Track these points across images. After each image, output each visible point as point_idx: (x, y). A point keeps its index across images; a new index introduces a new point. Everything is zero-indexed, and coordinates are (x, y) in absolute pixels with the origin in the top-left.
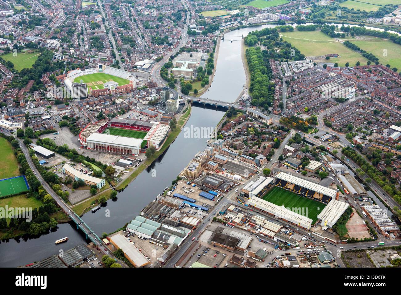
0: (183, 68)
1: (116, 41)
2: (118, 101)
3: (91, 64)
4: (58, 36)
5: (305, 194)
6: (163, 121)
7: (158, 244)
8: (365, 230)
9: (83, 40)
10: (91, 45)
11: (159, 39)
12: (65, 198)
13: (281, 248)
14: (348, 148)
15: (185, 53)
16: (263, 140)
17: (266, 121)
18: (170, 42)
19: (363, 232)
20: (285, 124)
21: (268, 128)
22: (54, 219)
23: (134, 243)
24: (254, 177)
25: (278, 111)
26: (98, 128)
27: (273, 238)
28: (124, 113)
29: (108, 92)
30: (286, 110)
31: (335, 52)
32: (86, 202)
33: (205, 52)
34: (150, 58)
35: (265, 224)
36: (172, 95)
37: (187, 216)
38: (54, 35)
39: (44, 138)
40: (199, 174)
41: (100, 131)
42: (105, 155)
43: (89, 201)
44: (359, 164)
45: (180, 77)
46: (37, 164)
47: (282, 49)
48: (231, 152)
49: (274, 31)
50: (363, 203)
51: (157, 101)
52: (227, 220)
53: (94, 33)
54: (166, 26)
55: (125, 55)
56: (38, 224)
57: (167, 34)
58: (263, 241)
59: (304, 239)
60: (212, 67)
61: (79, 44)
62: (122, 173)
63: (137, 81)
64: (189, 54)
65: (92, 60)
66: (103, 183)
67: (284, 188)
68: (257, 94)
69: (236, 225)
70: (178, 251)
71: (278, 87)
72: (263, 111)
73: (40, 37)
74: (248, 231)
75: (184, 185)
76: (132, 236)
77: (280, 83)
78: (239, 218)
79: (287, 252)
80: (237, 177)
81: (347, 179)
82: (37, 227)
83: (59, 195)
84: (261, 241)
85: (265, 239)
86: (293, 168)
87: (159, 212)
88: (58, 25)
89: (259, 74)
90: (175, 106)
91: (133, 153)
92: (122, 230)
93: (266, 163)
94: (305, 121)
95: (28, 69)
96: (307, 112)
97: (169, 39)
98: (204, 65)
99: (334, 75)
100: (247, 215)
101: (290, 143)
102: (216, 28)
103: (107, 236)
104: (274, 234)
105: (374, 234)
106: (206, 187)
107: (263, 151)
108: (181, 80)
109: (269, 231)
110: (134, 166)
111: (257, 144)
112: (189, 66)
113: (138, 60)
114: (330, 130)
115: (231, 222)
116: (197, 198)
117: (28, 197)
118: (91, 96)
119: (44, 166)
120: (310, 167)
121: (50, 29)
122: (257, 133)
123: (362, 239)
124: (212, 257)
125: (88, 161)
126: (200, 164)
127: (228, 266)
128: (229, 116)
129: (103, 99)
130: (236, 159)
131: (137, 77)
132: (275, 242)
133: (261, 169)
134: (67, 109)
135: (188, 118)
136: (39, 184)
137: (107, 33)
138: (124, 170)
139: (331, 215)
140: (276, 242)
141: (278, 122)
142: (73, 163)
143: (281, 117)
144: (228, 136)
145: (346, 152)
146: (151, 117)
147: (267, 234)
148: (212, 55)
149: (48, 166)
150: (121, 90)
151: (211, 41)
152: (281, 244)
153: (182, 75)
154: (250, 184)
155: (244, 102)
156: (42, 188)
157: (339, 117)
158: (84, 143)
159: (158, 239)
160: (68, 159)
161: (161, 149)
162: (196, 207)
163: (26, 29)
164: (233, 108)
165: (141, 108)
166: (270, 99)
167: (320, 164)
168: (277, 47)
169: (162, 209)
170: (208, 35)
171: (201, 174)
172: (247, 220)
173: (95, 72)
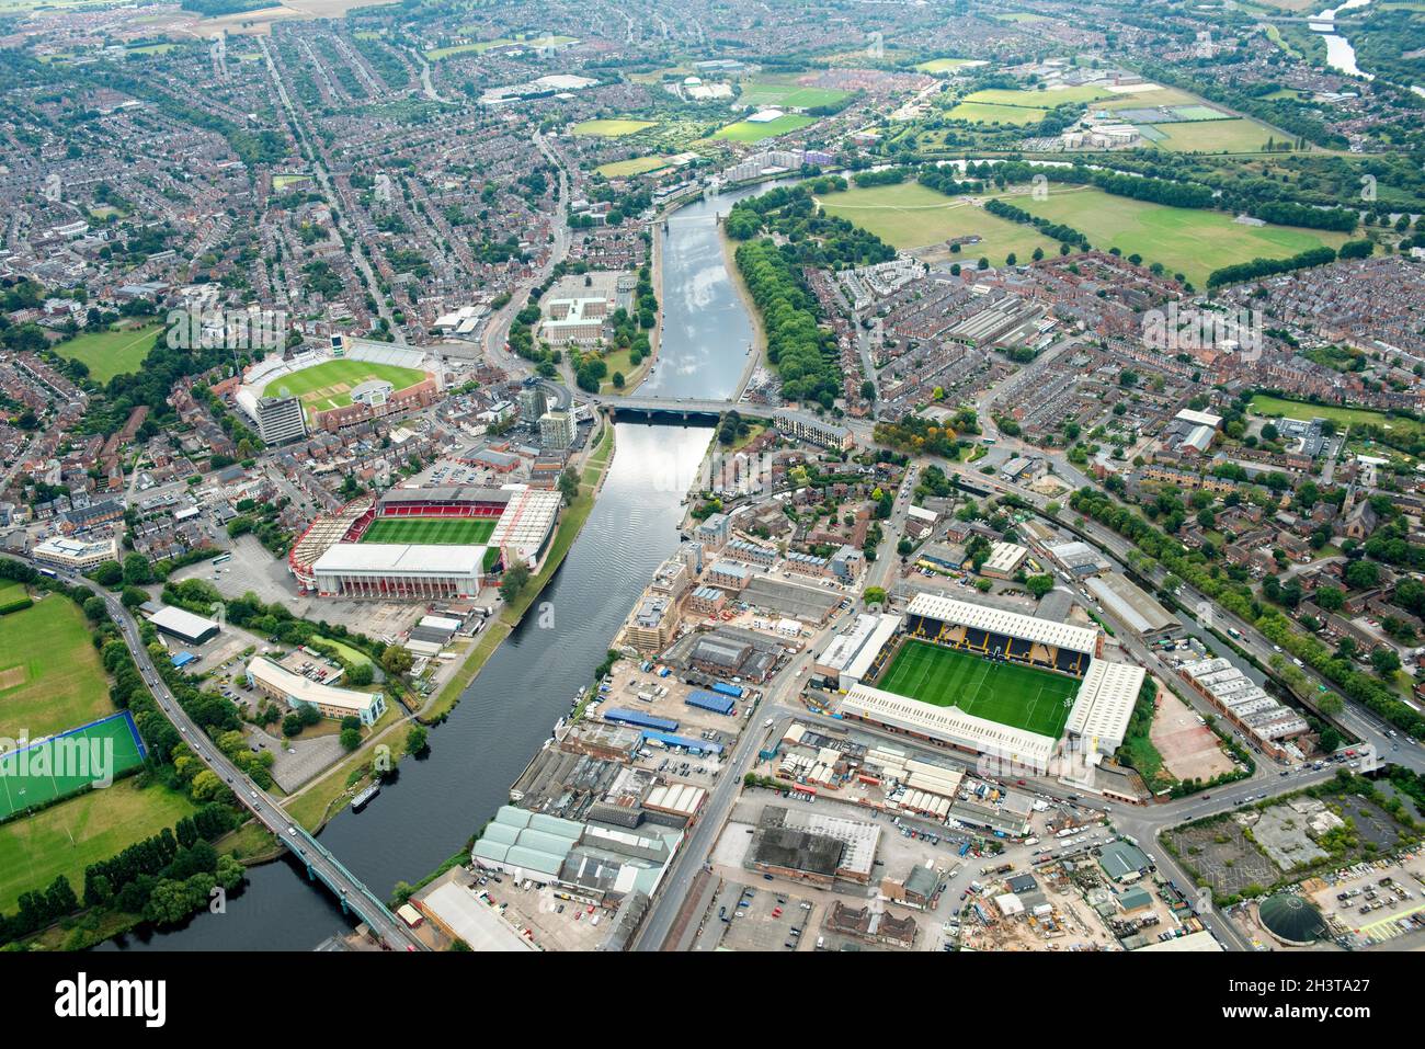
0: (574, 320)
1: (375, 267)
2: (398, 437)
3: (308, 340)
4: (212, 273)
5: (1003, 651)
6: (538, 479)
7: (582, 899)
8: (1209, 746)
9: (282, 276)
10: (307, 287)
11: (494, 248)
12: (263, 775)
13: (977, 850)
14: (1086, 493)
15: (570, 277)
16: (840, 499)
17: (837, 441)
18: (525, 251)
19: (1206, 754)
20: (890, 443)
21: (845, 460)
22: (229, 857)
23: (505, 906)
24: (839, 618)
25: (863, 408)
26: (346, 524)
27: (947, 818)
28: (419, 470)
29: (366, 413)
30: (882, 404)
31: (969, 231)
32: (330, 778)
33: (626, 268)
34: (475, 301)
35: (910, 772)
36: (555, 399)
37: (661, 782)
38: (200, 273)
39: (182, 578)
40: (673, 631)
41: (351, 536)
42: (374, 608)
43: (341, 772)
44: (1130, 536)
45: (566, 345)
46: (167, 670)
47: (829, 238)
48: (757, 549)
49: (797, 194)
50: (1176, 657)
51: (511, 420)
52: (788, 778)
53: (311, 254)
54: (509, 212)
55: (404, 302)
56: (180, 885)
57: (514, 232)
58: (916, 833)
59: (1041, 805)
60: (652, 305)
61: (272, 287)
62: (434, 662)
63: (446, 370)
64: (582, 279)
65: (311, 327)
66: (380, 705)
67: (935, 641)
68: (794, 366)
69: (821, 791)
70: (652, 913)
71: (845, 339)
72: (820, 413)
73: (163, 282)
74: (863, 805)
75: (635, 674)
76: (493, 882)
77: (847, 328)
78: (824, 765)
79: (1001, 861)
80: (788, 625)
81: (1110, 587)
82: (178, 895)
83: (242, 765)
84: (912, 834)
85: (921, 826)
86: (945, 574)
87: (570, 781)
88: (210, 245)
89: (788, 311)
90: (567, 430)
91: (461, 590)
92: (458, 867)
93: (865, 570)
94: (946, 426)
95: (128, 374)
96: (943, 399)
97: (521, 245)
98: (630, 305)
99: (986, 289)
100: (846, 750)
101: (919, 499)
102: (643, 203)
103: (410, 894)
104: (946, 803)
105: (1242, 756)
106: (703, 674)
107: (848, 531)
108: (571, 352)
109: (928, 796)
110: (470, 634)
111: (824, 514)
112: (589, 311)
113: (442, 311)
114: (1018, 445)
115: (803, 783)
116: (682, 712)
117: (142, 787)
118: (317, 432)
119: (188, 672)
120: (996, 565)
121: (189, 257)
122: (817, 481)
123: (1212, 778)
124: (768, 918)
125: (326, 637)
126: (672, 599)
127: (826, 946)
128: (726, 439)
129: (353, 434)
130: (774, 569)
131: (445, 358)
132: (954, 831)
133: (855, 590)
134: (250, 479)
135: (609, 458)
136: (174, 739)
137: (349, 250)
138: (440, 651)
139: (1103, 713)
140: (960, 833)
141: (870, 438)
142: (278, 649)
143: (874, 424)
144: (735, 499)
145: (1083, 504)
146: (500, 471)
147: (923, 806)
148: (645, 275)
149: (199, 670)
150: (404, 400)
151: (635, 238)
152: (977, 837)
153: (572, 338)
154: (834, 646)
155: (762, 392)
156: (186, 751)
157: (1033, 403)
158: (309, 580)
159: (582, 881)
160: (262, 637)
161: (545, 565)
162: (683, 747)
163: (123, 266)
164: (734, 414)
165: (468, 448)
166: (830, 376)
167: (1022, 550)
168: (814, 233)
169: (577, 769)
170: (625, 223)
171: (678, 632)
172: (850, 767)
173: (324, 359)
